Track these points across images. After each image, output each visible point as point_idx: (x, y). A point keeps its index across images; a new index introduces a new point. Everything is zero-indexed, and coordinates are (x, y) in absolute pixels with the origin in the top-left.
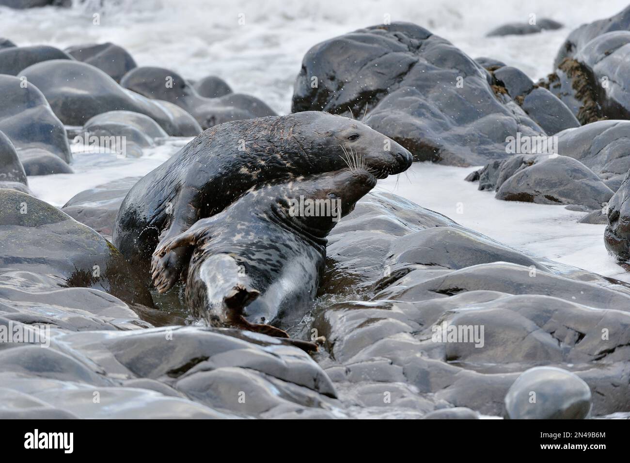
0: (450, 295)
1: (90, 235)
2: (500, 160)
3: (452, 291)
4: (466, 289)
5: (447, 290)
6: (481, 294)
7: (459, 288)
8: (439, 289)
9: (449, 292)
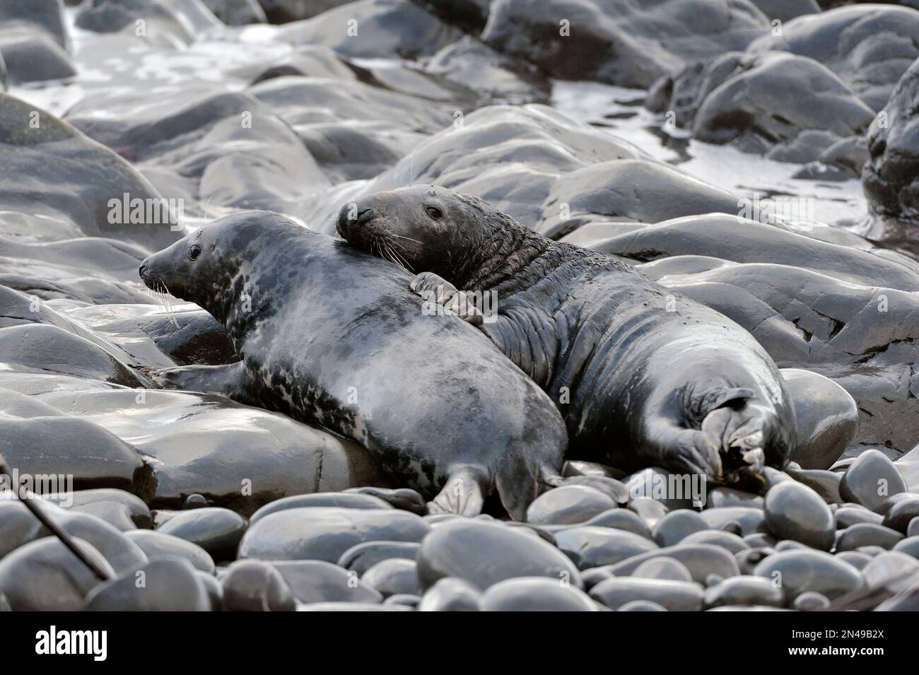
0: (644, 260)
1: (108, 160)
2: (704, 61)
3: (646, 256)
4: (666, 253)
5: (639, 254)
6: (690, 261)
7: (657, 251)
8: (626, 252)
9: (643, 257)
